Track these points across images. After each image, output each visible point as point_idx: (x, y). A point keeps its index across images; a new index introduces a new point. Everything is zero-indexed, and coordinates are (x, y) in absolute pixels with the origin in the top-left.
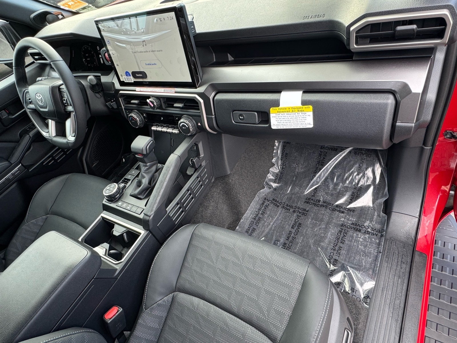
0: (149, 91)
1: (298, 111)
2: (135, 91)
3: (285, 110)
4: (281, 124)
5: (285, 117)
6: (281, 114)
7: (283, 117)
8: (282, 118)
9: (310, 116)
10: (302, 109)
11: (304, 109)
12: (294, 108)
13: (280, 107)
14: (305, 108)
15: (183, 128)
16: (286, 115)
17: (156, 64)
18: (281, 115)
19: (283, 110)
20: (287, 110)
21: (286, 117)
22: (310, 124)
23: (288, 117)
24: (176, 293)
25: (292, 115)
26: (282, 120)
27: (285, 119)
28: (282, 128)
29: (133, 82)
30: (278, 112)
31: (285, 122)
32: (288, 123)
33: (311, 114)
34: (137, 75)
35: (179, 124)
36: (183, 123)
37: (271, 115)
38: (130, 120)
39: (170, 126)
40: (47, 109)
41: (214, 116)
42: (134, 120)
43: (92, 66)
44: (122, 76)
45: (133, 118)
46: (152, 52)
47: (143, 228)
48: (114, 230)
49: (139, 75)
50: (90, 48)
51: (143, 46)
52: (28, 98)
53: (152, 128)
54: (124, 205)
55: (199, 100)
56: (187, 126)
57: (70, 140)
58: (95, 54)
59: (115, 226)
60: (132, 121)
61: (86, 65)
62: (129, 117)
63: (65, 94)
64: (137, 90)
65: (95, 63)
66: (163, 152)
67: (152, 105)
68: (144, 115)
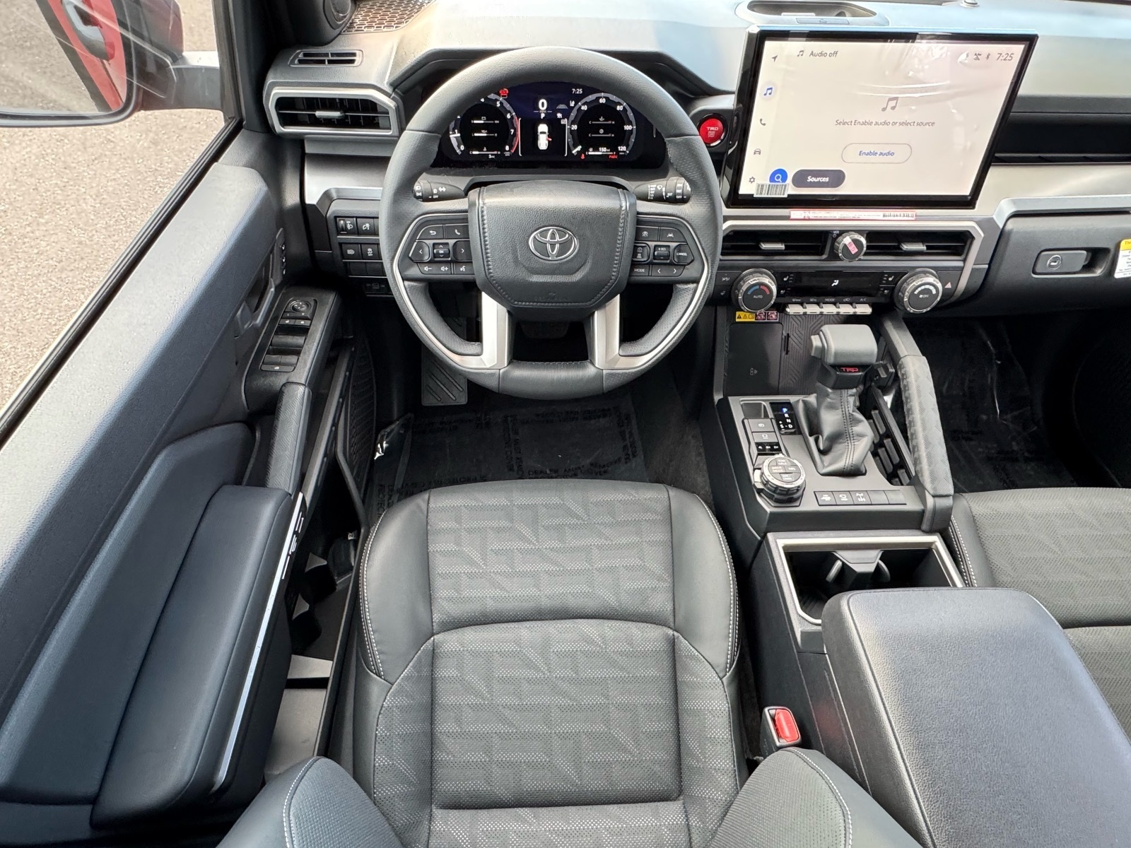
0: (837, 218)
15: (921, 296)
17: (892, 154)
29: (786, 196)
34: (810, 179)
35: (910, 288)
36: (927, 287)
37: (1122, 253)
38: (749, 293)
39: (847, 300)
40: (577, 277)
41: (987, 266)
42: (763, 292)
43: (490, 157)
44: (752, 180)
45: (761, 287)
46: (901, 124)
47: (919, 532)
48: (844, 564)
49: (818, 179)
50: (501, 103)
51: (884, 109)
52: (430, 242)
53: (788, 310)
54: (844, 498)
55: (979, 234)
56: (934, 292)
57: (616, 367)
58: (518, 123)
59: (839, 554)
60: (755, 297)
61: (460, 153)
62: (744, 288)
63: (670, 232)
64: (792, 217)
65: (507, 148)
66: (756, 372)
67: (854, 250)
68: (785, 279)
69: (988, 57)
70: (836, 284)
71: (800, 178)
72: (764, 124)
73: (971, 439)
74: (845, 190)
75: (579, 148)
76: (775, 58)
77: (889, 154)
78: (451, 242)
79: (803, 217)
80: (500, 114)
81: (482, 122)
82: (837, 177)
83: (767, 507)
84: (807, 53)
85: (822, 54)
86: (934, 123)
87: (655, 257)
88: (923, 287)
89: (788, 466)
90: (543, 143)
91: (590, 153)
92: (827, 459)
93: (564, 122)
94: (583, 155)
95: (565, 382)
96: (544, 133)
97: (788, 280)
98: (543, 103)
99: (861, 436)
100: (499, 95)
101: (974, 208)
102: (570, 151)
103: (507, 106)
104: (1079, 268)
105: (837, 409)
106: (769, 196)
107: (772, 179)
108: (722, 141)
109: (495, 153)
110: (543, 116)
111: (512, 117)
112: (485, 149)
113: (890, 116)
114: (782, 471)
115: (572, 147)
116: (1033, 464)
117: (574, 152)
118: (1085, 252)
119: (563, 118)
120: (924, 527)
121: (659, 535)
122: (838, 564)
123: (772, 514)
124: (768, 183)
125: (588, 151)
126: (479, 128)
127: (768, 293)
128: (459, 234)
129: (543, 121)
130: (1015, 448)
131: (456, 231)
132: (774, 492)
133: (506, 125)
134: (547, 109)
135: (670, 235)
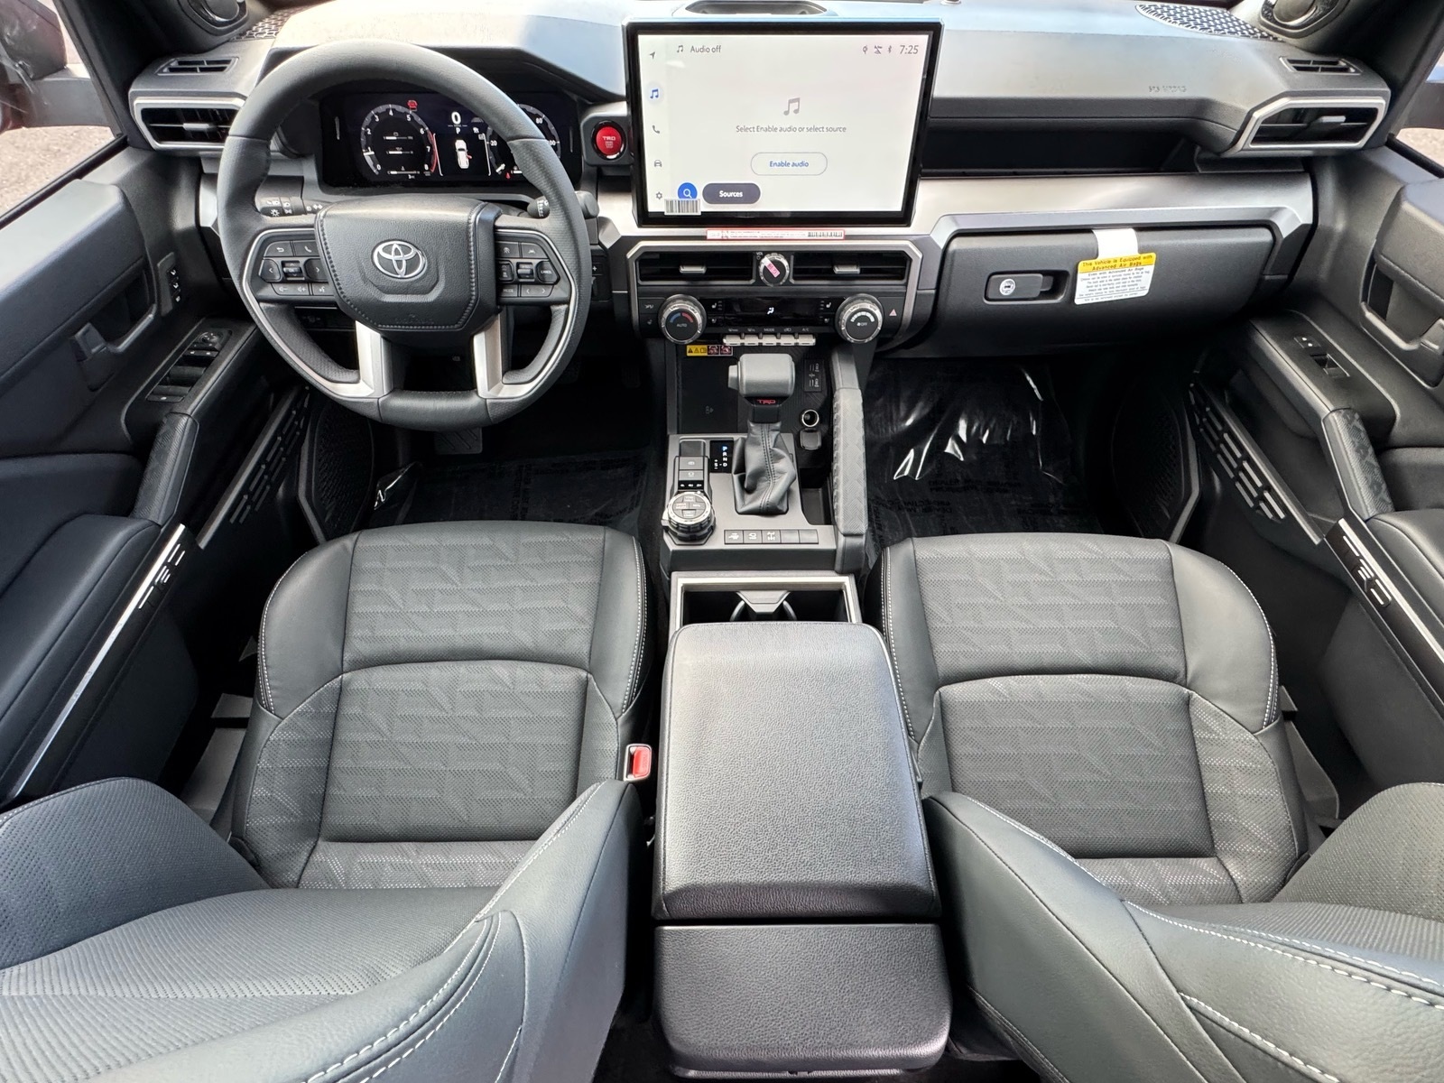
0: (758, 238)
1: (1131, 264)
2: (703, 238)
3: (1107, 265)
4: (1094, 292)
5: (1105, 279)
6: (1098, 273)
7: (1101, 280)
8: (1099, 280)
9: (1148, 272)
10: (1138, 261)
11: (1142, 260)
12: (1125, 260)
13: (1098, 259)
14: (1144, 258)
15: (859, 324)
16: (1108, 274)
17: (807, 165)
18: (1098, 275)
19: (1104, 265)
20: (1110, 265)
21: (1108, 279)
22: (1143, 288)
23: (1111, 278)
24: (941, 690)
25: (1119, 274)
26: (1099, 283)
27: (1105, 283)
28: (1095, 301)
29: (700, 214)
30: (1094, 268)
31: (1102, 287)
32: (1109, 290)
33: (1151, 269)
34: (722, 194)
35: (845, 316)
36: (863, 313)
37: (1080, 276)
38: (672, 321)
39: (787, 330)
40: (432, 297)
41: (933, 292)
42: (686, 320)
43: (410, 177)
44: (659, 196)
45: (684, 315)
46: (809, 130)
47: (833, 573)
48: (746, 604)
49: (731, 194)
50: (411, 117)
51: (786, 113)
52: (279, 261)
53: (725, 341)
54: (753, 537)
55: (916, 254)
56: (872, 319)
57: (500, 396)
58: (433, 138)
59: (742, 594)
60: (678, 325)
61: (377, 173)
62: (666, 315)
63: (531, 247)
64: (709, 237)
65: (426, 167)
66: (712, 410)
67: (776, 273)
68: (714, 307)
69: (890, 50)
70: (772, 312)
71: (712, 192)
72: (658, 132)
73: (1006, 491)
74: (761, 206)
75: (503, 166)
76: (653, 54)
77: (802, 164)
78: (302, 260)
79: (720, 238)
80: (412, 128)
81: (395, 138)
82: (751, 192)
83: (671, 544)
84: (687, 48)
85: (703, 50)
86: (844, 129)
87: (519, 276)
88: (859, 314)
89: (693, 503)
90: (463, 161)
91: (515, 172)
92: (749, 497)
93: (482, 137)
94: (508, 174)
95: (449, 412)
96: (462, 150)
97: (717, 307)
98: (456, 117)
99: (782, 473)
100: (408, 107)
101: (909, 225)
102: (493, 170)
103: (419, 120)
104: (1036, 294)
105: (759, 444)
106: (681, 214)
107: (680, 193)
108: (621, 154)
109: (415, 172)
110: (458, 130)
111: (426, 132)
112: (403, 169)
113: (792, 120)
114: (685, 508)
115: (494, 165)
116: (1065, 518)
117: (498, 171)
118: (1041, 276)
119: (481, 133)
120: (838, 566)
121: (589, 577)
122: (742, 604)
123: (674, 552)
124: (677, 198)
125: (513, 170)
126: (393, 145)
127: (692, 321)
128: (310, 251)
129: (460, 136)
130: (1052, 500)
131: (306, 248)
132: (677, 529)
133: (422, 141)
134: (461, 123)
135: (532, 251)
